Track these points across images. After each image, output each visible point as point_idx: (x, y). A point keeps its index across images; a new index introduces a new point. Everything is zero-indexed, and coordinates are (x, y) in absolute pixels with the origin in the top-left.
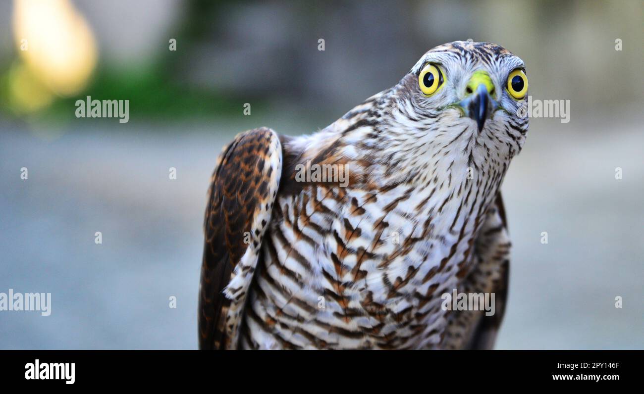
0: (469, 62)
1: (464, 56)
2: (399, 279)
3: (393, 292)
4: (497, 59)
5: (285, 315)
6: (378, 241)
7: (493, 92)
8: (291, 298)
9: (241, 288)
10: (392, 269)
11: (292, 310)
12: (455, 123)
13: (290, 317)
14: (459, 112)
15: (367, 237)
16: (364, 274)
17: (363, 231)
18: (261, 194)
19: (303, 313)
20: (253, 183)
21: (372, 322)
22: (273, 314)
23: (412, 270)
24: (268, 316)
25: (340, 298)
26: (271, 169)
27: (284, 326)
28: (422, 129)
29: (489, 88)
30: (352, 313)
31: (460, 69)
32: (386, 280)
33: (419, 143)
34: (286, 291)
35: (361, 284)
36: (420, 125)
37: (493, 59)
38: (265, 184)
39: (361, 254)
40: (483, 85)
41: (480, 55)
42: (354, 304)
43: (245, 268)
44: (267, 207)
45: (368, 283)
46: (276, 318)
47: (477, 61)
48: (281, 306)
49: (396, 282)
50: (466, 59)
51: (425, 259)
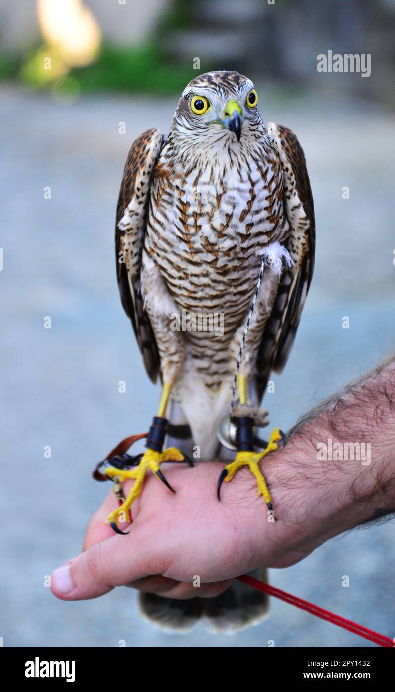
0: (223, 95)
1: (219, 91)
2: (222, 224)
3: (220, 235)
4: (239, 89)
5: (158, 248)
6: (201, 205)
7: (241, 113)
8: (160, 237)
9: (128, 224)
10: (215, 220)
11: (161, 245)
12: (219, 132)
13: (160, 249)
14: (221, 127)
15: (194, 205)
16: (200, 227)
17: (190, 202)
18: (141, 165)
19: (167, 247)
20: (138, 159)
21: (210, 258)
22: (152, 247)
23: (229, 216)
24: (150, 248)
25: (188, 242)
26: (148, 150)
27: (158, 255)
28: (196, 135)
29: (239, 111)
30: (197, 252)
31: (219, 100)
32: (213, 228)
33: (195, 143)
34: (157, 232)
35: (200, 234)
36: (194, 132)
37: (237, 89)
38: (144, 159)
39: (195, 215)
40: (236, 111)
41: (229, 88)
42: (198, 246)
43: (131, 211)
44: (144, 173)
45: (204, 232)
46: (154, 249)
47: (228, 93)
48: (156, 242)
49: (220, 227)
50: (221, 93)
51: (234, 207)
